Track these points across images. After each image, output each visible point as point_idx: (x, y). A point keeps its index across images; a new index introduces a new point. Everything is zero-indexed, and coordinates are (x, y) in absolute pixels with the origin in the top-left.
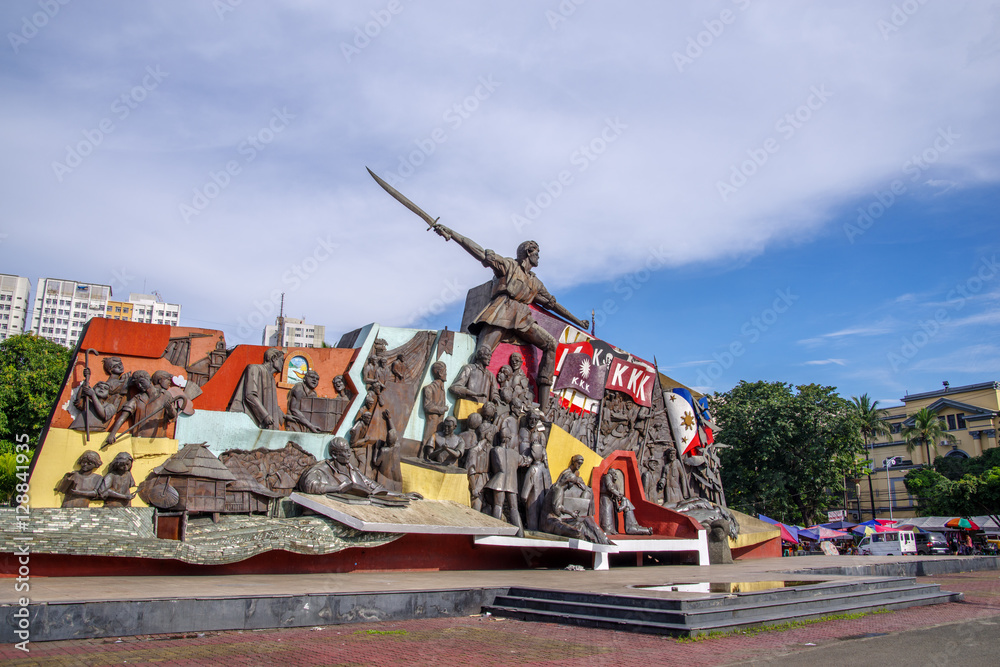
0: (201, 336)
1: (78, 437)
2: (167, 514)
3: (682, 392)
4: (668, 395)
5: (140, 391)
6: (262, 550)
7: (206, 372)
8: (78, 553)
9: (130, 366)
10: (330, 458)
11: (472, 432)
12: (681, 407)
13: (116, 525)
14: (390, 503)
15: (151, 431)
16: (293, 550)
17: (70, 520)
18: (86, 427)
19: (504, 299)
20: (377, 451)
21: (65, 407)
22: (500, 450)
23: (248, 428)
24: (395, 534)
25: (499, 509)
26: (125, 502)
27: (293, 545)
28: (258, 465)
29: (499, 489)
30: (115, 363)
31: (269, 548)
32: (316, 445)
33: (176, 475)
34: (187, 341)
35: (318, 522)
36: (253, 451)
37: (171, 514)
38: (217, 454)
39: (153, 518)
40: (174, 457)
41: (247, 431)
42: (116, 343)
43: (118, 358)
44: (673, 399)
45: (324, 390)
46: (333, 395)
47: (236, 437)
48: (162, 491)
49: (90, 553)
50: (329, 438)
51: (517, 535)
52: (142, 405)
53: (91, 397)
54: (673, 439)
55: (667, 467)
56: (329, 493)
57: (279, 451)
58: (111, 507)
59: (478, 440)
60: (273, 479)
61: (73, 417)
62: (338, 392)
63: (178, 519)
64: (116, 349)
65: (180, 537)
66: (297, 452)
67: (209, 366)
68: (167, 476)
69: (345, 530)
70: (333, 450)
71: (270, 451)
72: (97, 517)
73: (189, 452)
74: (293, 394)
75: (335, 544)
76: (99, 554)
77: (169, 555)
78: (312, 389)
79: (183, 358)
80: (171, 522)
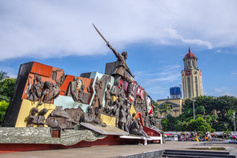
0: (59, 71)
1: (30, 102)
2: (55, 129)
3: (149, 97)
4: (147, 97)
5: (48, 88)
6: (80, 141)
7: (60, 83)
8: (37, 143)
9: (44, 80)
10: (87, 112)
11: (116, 105)
12: (149, 101)
13: (43, 133)
14: (104, 126)
15: (50, 101)
16: (86, 140)
17: (31, 132)
18: (34, 100)
19: (122, 68)
20: (97, 110)
21: (26, 92)
22: (122, 111)
23: (72, 102)
24: (107, 135)
25: (123, 127)
26: (43, 125)
27: (87, 139)
28: (72, 113)
29: (123, 122)
30: (40, 78)
31: (82, 140)
32: (84, 107)
33: (57, 116)
34: (56, 72)
35: (89, 131)
36: (71, 109)
37: (56, 129)
38: (64, 109)
39: (51, 130)
40: (54, 110)
41: (71, 102)
42: (40, 71)
43: (40, 76)
44: (147, 98)
45: (85, 91)
46: (87, 93)
47: (68, 105)
48: (53, 121)
49: (40, 143)
50: (88, 105)
51: (129, 135)
52: (48, 93)
53: (36, 89)
54: (147, 109)
55: (146, 117)
56: (90, 122)
57: (76, 109)
58: (40, 127)
59: (118, 108)
60: (75, 118)
61: (28, 96)
62: (88, 91)
63: (58, 131)
64: (40, 73)
65: (59, 136)
66: (80, 109)
67: (61, 81)
68: (55, 117)
69: (98, 134)
70: (89, 109)
71: (75, 109)
72: (38, 130)
73: (58, 108)
74: (79, 92)
75: (95, 139)
76: (42, 143)
77: (59, 143)
78: (83, 90)
79: (55, 78)
80: (56, 132)
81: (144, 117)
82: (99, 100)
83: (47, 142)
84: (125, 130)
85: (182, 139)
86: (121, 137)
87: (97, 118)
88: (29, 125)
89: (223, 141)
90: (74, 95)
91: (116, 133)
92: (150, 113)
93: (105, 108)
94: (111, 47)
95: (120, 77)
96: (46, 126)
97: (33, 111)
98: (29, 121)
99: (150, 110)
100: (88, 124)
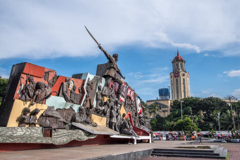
0: (51, 72)
1: (22, 102)
2: (47, 129)
3: (139, 97)
4: (136, 98)
5: (40, 88)
6: (71, 140)
7: (52, 83)
8: (28, 142)
9: (36, 80)
10: (79, 112)
11: (106, 106)
12: (138, 102)
13: (34, 133)
14: (95, 126)
15: (42, 102)
16: (78, 140)
17: (22, 131)
18: (26, 100)
19: (113, 69)
20: (88, 110)
21: (18, 92)
22: (113, 111)
24: (97, 135)
25: (113, 127)
26: (35, 124)
27: (78, 138)
28: (63, 113)
29: (113, 121)
30: (32, 78)
31: (73, 139)
32: (76, 108)
33: (49, 116)
34: (48, 73)
35: (80, 131)
36: (63, 109)
37: (48, 129)
38: (55, 109)
39: (42, 130)
40: (46, 110)
41: (63, 103)
42: (32, 72)
43: (32, 77)
45: (77, 92)
46: (79, 93)
47: (60, 105)
48: (45, 121)
49: (32, 142)
51: (119, 135)
52: (40, 93)
53: (28, 90)
54: (136, 110)
55: (136, 117)
56: (81, 122)
57: (68, 109)
58: (32, 127)
59: (108, 108)
60: (66, 118)
61: (20, 96)
62: (80, 92)
63: (50, 131)
64: (32, 74)
65: (51, 136)
66: (71, 110)
67: (53, 82)
68: (46, 116)
69: (89, 134)
70: (80, 109)
71: (66, 109)
72: (29, 130)
73: (50, 108)
74: (71, 92)
75: (86, 138)
76: (34, 142)
77: (51, 142)
78: (75, 90)
79: (47, 78)
80: (48, 131)
81: (134, 117)
82: (90, 101)
83: (39, 141)
84: (115, 130)
85: (170, 138)
86: (111, 137)
87: (88, 117)
88: (21, 125)
89: (208, 140)
90: (66, 95)
91: (106, 132)
92: (140, 113)
93: (96, 108)
94: (102, 50)
95: (111, 79)
96: (37, 125)
97: (25, 111)
98: (21, 121)
99: (140, 111)
100: (79, 124)
